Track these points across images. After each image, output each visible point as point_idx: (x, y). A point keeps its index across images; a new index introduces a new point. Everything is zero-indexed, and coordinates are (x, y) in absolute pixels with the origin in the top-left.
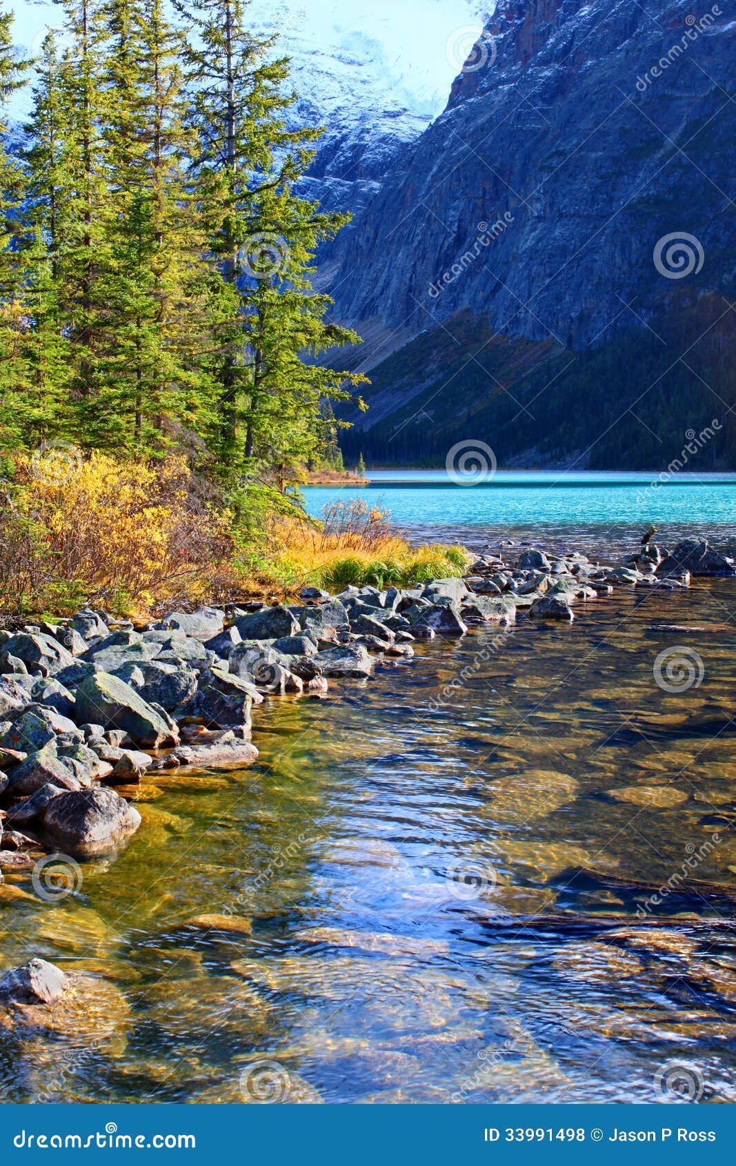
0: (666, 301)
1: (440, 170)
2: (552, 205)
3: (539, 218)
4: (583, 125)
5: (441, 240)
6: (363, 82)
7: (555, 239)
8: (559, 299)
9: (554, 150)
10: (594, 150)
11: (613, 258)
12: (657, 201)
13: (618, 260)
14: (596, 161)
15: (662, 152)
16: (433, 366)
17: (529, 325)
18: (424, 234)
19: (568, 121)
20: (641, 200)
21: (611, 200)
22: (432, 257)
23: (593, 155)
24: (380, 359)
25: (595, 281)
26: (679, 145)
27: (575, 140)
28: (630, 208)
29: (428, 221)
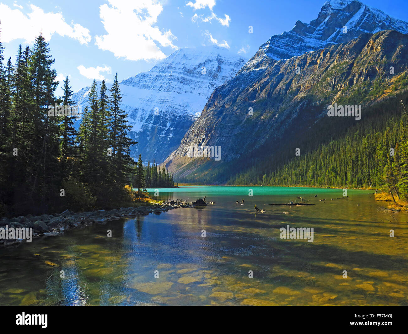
0: (243, 153)
1: (199, 127)
2: (221, 134)
3: (218, 137)
5: (199, 141)
6: (185, 110)
10: (229, 124)
11: (232, 144)
12: (241, 134)
14: (229, 126)
15: (241, 124)
16: (198, 165)
20: (238, 134)
21: (231, 133)
23: (228, 125)
24: (187, 164)
25: (229, 149)
26: (245, 123)
27: (225, 122)
28: (235, 135)
29: (197, 137)
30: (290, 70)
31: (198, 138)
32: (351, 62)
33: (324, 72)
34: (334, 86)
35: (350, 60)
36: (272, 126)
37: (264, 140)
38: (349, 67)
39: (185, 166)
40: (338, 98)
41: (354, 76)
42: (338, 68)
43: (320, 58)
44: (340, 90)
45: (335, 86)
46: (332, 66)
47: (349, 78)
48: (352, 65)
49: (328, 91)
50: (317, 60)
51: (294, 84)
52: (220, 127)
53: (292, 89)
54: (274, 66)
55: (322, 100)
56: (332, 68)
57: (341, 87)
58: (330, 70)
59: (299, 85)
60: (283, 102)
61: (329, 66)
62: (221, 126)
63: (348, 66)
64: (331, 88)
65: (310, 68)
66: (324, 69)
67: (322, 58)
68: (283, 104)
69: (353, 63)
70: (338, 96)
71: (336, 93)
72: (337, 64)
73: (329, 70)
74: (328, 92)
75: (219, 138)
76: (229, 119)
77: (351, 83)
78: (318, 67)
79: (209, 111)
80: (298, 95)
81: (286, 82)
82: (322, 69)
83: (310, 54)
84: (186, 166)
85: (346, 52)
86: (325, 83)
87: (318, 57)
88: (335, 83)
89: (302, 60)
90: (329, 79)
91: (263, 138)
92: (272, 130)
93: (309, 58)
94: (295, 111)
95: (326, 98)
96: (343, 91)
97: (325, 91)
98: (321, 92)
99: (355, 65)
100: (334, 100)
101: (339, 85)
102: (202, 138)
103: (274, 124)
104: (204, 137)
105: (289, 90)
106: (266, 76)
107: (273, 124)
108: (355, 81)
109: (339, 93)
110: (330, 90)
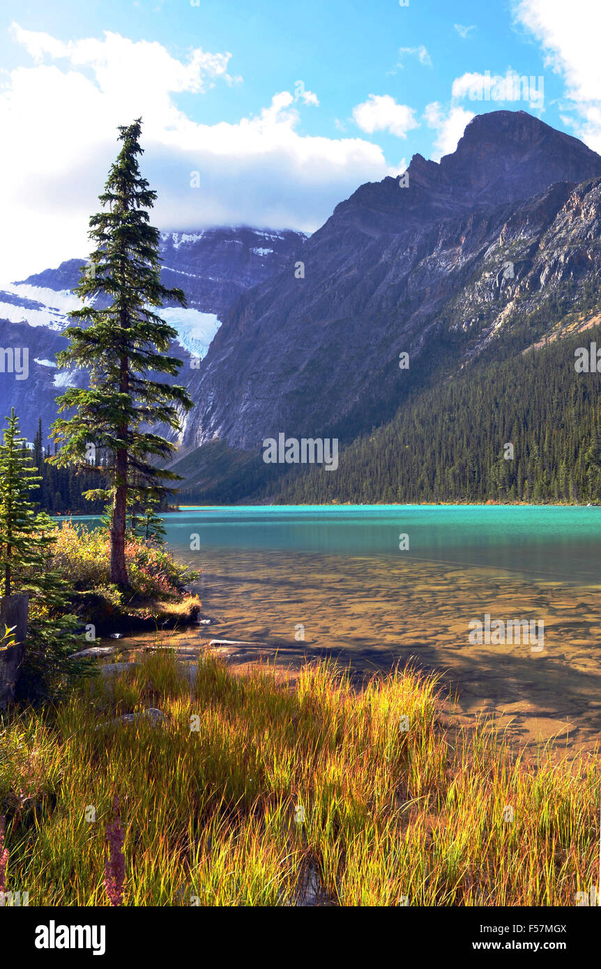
1: (205, 379)
2: (253, 394)
3: (247, 399)
4: (267, 361)
5: (205, 409)
7: (254, 408)
8: (256, 433)
9: (253, 371)
10: (270, 371)
12: (297, 392)
13: (281, 416)
14: (271, 376)
15: (298, 372)
16: (203, 462)
17: (244, 445)
18: (198, 406)
19: (259, 360)
20: (291, 392)
21: (277, 392)
22: (202, 416)
23: (270, 373)
24: (179, 459)
26: (305, 370)
27: (262, 368)
28: (286, 395)
29: (200, 401)
30: (401, 258)
31: (203, 403)
32: (533, 240)
33: (475, 261)
34: (498, 289)
35: (530, 235)
36: (366, 376)
37: (350, 406)
38: (528, 250)
39: (174, 466)
40: (508, 316)
41: (541, 270)
42: (507, 252)
43: (466, 231)
44: (511, 299)
45: (501, 291)
46: (493, 248)
47: (529, 274)
48: (535, 249)
49: (486, 300)
50: (459, 235)
51: (411, 287)
52: (252, 379)
53: (407, 296)
54: (366, 248)
55: (473, 320)
56: (494, 253)
57: (513, 293)
58: (489, 257)
59: (422, 288)
60: (389, 324)
61: (485, 250)
62: (254, 376)
63: (527, 248)
64: (492, 295)
65: (445, 252)
66: (476, 254)
67: (470, 231)
68: (388, 329)
69: (538, 242)
70: (507, 312)
71: (504, 306)
72: (504, 245)
73: (486, 256)
74: (485, 303)
75: (248, 403)
76: (271, 361)
77: (535, 283)
78: (461, 250)
79: (225, 344)
80: (422, 310)
81: (393, 282)
82: (470, 256)
83: (445, 223)
84: (176, 465)
85: (522, 220)
86: (479, 283)
87: (463, 229)
88: (500, 284)
89: (427, 236)
90: (487, 275)
91: (347, 402)
92: (367, 385)
93: (442, 232)
94: (415, 344)
95: (481, 317)
96: (518, 302)
97: (479, 301)
98: (470, 304)
99: (541, 246)
100: (500, 319)
101: (509, 288)
102: (211, 404)
103: (371, 373)
104: (215, 402)
105: (400, 300)
106: (349, 269)
107: (368, 371)
108: (542, 281)
109: (510, 305)
110: (489, 298)
